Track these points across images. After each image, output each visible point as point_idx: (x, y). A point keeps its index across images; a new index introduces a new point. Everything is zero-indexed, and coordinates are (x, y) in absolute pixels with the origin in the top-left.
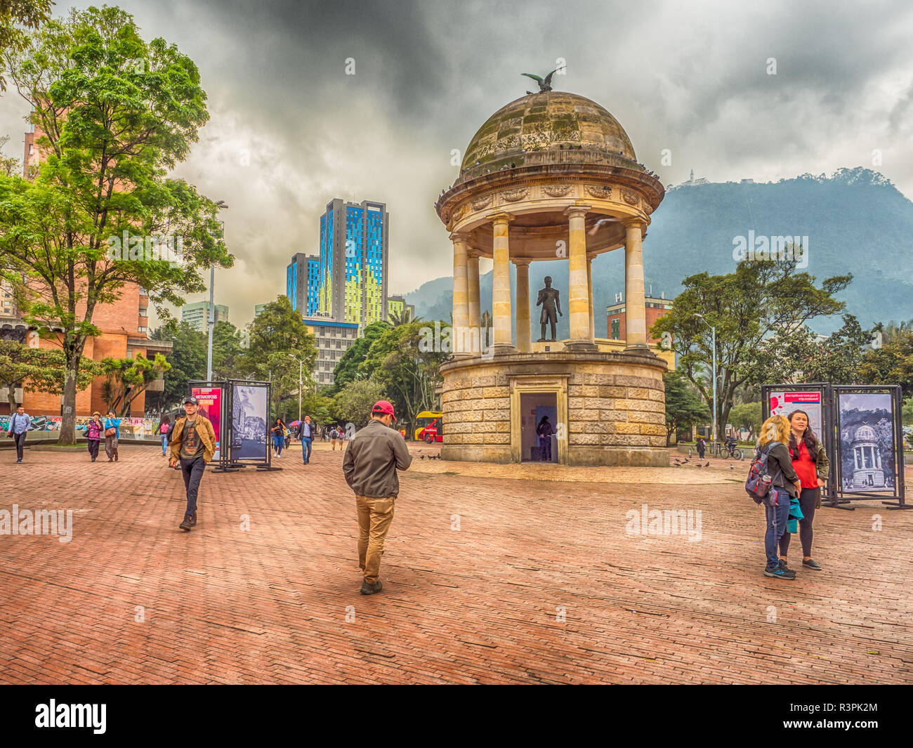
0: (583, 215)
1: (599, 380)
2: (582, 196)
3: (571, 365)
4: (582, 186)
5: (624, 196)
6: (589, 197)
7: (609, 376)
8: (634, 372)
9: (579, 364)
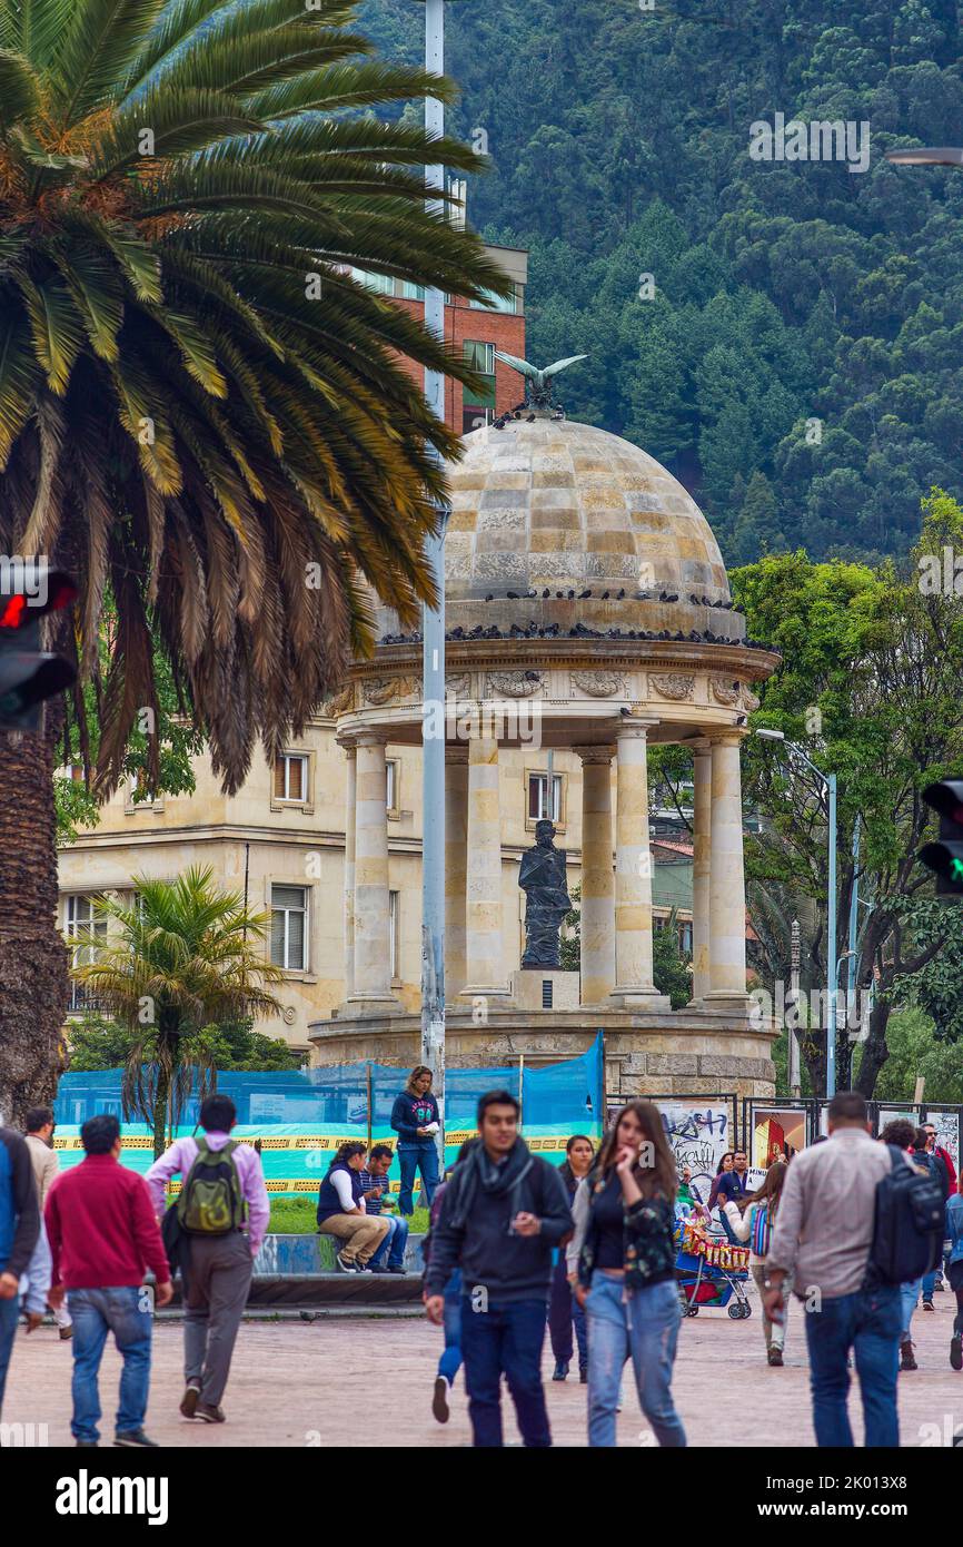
0: (643, 733)
1: (673, 1066)
2: (643, 696)
3: (624, 1037)
4: (644, 676)
5: (715, 691)
6: (655, 697)
7: (690, 1057)
8: (730, 1050)
9: (638, 1034)
